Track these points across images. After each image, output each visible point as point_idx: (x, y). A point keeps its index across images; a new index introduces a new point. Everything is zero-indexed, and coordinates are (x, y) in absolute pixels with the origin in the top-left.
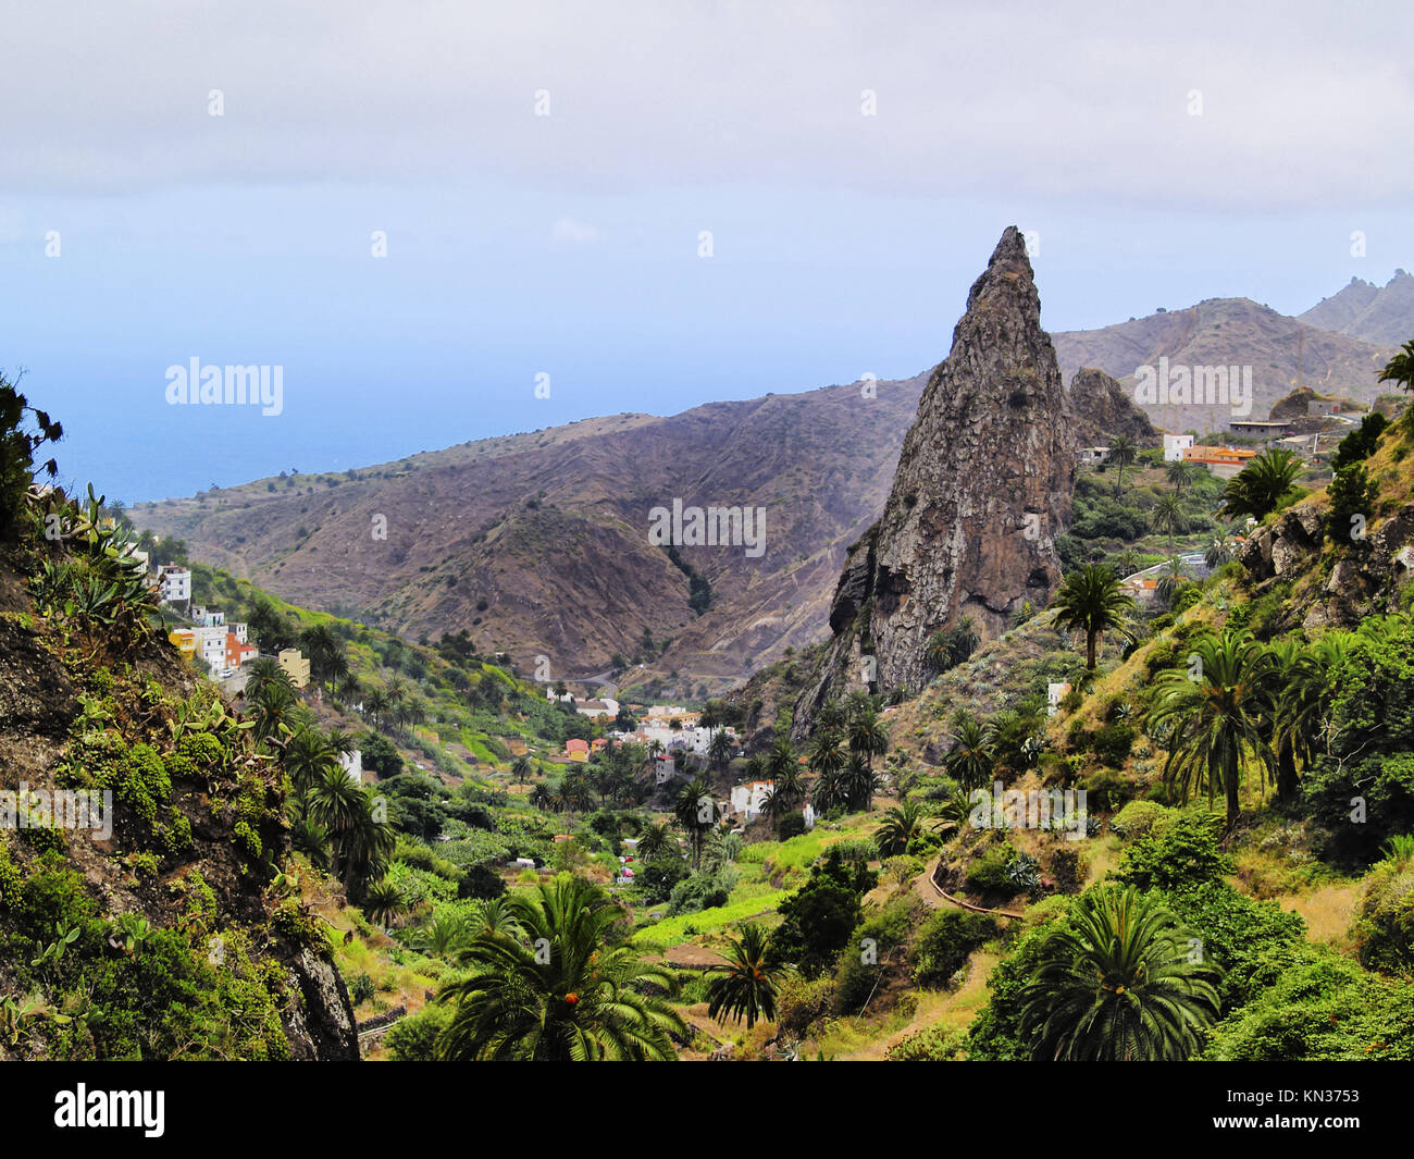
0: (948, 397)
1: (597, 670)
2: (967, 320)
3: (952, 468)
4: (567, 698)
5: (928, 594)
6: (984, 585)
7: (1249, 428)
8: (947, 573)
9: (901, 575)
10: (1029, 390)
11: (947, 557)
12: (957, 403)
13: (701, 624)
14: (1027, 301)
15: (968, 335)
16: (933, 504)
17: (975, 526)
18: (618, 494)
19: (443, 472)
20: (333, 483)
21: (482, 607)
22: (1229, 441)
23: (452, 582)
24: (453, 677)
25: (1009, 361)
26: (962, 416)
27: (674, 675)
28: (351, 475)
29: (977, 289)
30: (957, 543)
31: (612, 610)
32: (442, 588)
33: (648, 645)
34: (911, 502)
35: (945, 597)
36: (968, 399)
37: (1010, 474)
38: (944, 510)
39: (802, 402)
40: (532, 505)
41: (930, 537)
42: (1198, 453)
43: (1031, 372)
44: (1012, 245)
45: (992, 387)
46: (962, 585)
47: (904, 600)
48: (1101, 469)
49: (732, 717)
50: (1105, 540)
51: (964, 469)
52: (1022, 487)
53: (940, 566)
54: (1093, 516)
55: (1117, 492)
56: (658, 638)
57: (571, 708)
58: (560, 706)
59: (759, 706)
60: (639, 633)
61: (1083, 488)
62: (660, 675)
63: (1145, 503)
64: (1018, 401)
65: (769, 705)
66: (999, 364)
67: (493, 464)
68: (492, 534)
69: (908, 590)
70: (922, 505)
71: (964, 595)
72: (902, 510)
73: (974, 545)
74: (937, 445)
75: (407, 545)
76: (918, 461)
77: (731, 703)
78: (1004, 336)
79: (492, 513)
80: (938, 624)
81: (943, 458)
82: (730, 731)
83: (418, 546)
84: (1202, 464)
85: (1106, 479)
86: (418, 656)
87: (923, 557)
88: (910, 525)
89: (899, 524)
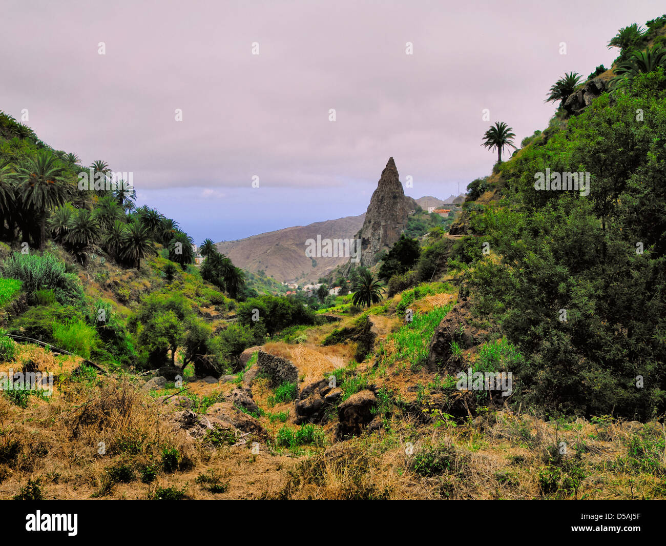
0: (378, 197)
1: (292, 280)
2: (382, 179)
3: (380, 214)
4: (286, 284)
5: (375, 244)
6: (388, 242)
7: (448, 205)
8: (379, 239)
9: (368, 240)
10: (397, 195)
11: (379, 235)
12: (380, 198)
13: (316, 268)
14: (396, 174)
15: (382, 183)
16: (375, 223)
17: (385, 228)
18: (296, 242)
19: (257, 239)
20: (233, 242)
21: (267, 267)
22: (443, 208)
23: (260, 262)
24: (261, 279)
25: (392, 188)
26: (381, 201)
27: (309, 280)
28: (237, 241)
29: (383, 172)
30: (381, 232)
31: (295, 267)
32: (257, 263)
33: (303, 274)
34: (370, 222)
35: (378, 245)
36: (382, 197)
37: (393, 215)
38: (378, 224)
39: (336, 221)
40: (277, 245)
41: (375, 230)
42: (436, 211)
43: (397, 190)
44: (391, 162)
45: (388, 194)
46: (383, 242)
47: (369, 246)
48: (414, 215)
49: (326, 281)
50: (416, 231)
51: (382, 214)
52: (396, 218)
53: (377, 237)
54: (413, 226)
55: (418, 220)
56: (305, 273)
57: (287, 286)
58: (285, 286)
59: (332, 278)
60: (301, 272)
61: (410, 219)
62: (306, 281)
63: (425, 222)
64: (395, 197)
65: (334, 278)
66: (390, 188)
67: (268, 237)
68: (268, 251)
69: (370, 244)
70: (372, 223)
71: (383, 244)
72: (368, 224)
73: (385, 232)
74: (376, 208)
75: (250, 255)
76: (371, 212)
77: (326, 278)
78: (391, 182)
79: (268, 247)
80: (377, 251)
81: (377, 212)
82: (325, 284)
83: (252, 255)
84: (437, 214)
85: (416, 217)
86: (252, 275)
87: (373, 235)
88: (370, 228)
89: (367, 228)
